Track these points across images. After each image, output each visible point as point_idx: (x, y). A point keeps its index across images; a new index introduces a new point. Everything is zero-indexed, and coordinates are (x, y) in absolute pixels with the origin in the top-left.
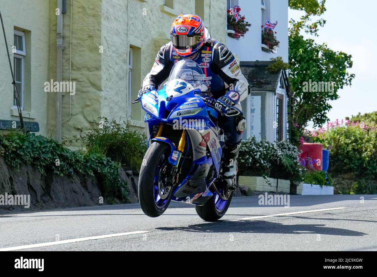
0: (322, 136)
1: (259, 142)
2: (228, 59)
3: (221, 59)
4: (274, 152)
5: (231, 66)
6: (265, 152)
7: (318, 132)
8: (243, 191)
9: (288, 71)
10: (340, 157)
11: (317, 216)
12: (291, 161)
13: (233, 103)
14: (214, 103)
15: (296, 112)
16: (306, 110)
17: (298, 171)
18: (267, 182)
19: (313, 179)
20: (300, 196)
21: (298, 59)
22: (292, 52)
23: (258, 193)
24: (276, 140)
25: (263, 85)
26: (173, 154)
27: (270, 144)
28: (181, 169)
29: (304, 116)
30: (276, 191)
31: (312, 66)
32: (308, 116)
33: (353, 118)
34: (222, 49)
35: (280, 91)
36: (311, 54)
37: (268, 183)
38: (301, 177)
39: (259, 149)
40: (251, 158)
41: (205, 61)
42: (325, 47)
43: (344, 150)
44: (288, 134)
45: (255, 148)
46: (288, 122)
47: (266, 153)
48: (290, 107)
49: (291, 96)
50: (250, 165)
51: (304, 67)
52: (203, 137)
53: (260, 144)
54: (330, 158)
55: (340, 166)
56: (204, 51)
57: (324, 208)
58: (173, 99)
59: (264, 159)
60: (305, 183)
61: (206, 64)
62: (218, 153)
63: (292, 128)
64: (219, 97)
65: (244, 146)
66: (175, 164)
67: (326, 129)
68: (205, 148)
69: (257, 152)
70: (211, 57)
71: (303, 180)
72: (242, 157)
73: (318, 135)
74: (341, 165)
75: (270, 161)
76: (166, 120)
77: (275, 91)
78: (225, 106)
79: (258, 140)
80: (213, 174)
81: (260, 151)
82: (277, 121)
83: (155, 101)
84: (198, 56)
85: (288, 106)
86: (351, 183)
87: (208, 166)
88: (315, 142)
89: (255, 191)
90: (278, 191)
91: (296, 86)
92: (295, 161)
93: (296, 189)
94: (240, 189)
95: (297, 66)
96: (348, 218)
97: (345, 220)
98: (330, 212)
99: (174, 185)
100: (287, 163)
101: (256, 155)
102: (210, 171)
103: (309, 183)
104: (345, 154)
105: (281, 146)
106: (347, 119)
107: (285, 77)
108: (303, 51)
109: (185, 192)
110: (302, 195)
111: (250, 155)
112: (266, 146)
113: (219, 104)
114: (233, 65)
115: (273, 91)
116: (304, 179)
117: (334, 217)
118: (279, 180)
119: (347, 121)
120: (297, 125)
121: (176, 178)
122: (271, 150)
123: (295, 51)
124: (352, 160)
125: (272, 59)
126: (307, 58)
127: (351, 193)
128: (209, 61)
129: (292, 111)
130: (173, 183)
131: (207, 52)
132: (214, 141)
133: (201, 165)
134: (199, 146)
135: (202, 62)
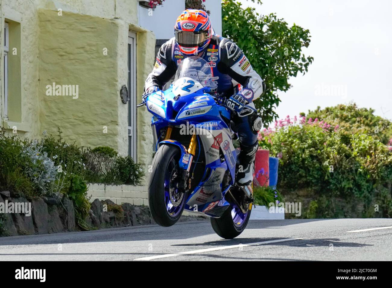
0: (269, 139)
2: (237, 56)
3: (229, 57)
5: (241, 63)
10: (293, 167)
13: (246, 101)
26: (184, 158)
28: (193, 173)
33: (310, 114)
41: (211, 60)
43: (298, 157)
52: (215, 138)
54: (280, 169)
55: (294, 180)
56: (210, 49)
58: (180, 98)
61: (213, 64)
62: (232, 156)
64: (232, 96)
66: (186, 168)
67: (274, 130)
68: (218, 151)
70: (218, 56)
73: (263, 137)
74: (295, 178)
76: (174, 121)
78: (238, 104)
80: (228, 180)
83: (162, 102)
84: (204, 55)
86: (309, 202)
87: (222, 171)
99: (186, 191)
102: (225, 176)
104: (300, 163)
106: (303, 115)
109: (199, 201)
113: (232, 102)
114: (243, 62)
119: (302, 119)
121: (188, 183)
124: (309, 170)
128: (215, 60)
130: (185, 188)
131: (213, 50)
132: (227, 143)
133: (215, 169)
134: (212, 148)
135: (208, 61)
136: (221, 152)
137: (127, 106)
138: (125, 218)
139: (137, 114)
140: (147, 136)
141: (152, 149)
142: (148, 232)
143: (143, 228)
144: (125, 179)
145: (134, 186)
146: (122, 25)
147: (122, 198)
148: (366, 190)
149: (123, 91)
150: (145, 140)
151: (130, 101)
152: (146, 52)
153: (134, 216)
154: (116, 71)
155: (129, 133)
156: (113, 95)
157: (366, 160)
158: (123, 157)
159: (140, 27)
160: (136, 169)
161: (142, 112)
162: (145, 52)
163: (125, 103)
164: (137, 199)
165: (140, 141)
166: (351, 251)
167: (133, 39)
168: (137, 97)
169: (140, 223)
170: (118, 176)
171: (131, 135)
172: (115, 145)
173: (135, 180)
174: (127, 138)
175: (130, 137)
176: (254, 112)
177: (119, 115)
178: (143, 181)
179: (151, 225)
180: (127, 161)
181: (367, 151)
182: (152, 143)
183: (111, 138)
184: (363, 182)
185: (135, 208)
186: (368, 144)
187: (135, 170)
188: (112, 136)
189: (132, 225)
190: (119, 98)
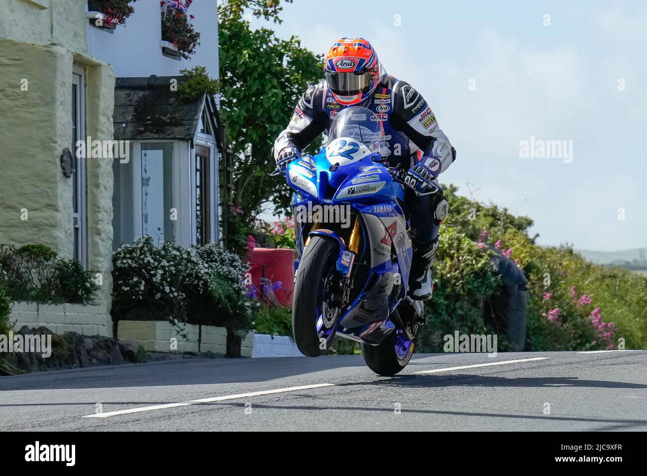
1: (159, 249)
2: (418, 106)
3: (406, 106)
4: (192, 269)
5: (423, 117)
6: (173, 268)
7: (286, 223)
8: (128, 351)
9: (218, 98)
11: (281, 402)
12: (227, 288)
13: (432, 176)
14: (402, 177)
15: (237, 182)
16: (258, 179)
17: (243, 308)
18: (178, 332)
19: (276, 323)
20: (248, 360)
21: (240, 71)
22: (227, 58)
23: (158, 355)
24: (195, 243)
25: (168, 127)
26: (344, 257)
27: (183, 252)
28: (353, 280)
29: (255, 192)
30: (197, 351)
31: (270, 85)
32: (263, 192)
34: (407, 91)
35: (202, 139)
36: (266, 61)
37: (181, 333)
38: (249, 320)
39: (160, 262)
40: (143, 283)
41: (380, 110)
42: (297, 45)
44: (221, 229)
45: (152, 261)
46: (220, 205)
47: (174, 272)
48: (224, 172)
49: (226, 150)
50: (141, 297)
51: (254, 89)
52: (386, 229)
53: (163, 253)
56: (379, 95)
57: (296, 386)
58: (339, 168)
59: (170, 284)
60: (259, 332)
61: (383, 116)
62: (406, 256)
63: (228, 218)
65: (128, 256)
66: (346, 272)
68: (389, 248)
69: (156, 268)
70: (390, 104)
71: (254, 327)
72: (124, 281)
73: (285, 230)
75: (183, 288)
76: (329, 201)
77: (192, 140)
78: (422, 181)
79: (158, 243)
81: (163, 267)
82: (198, 203)
83: (311, 173)
85: (220, 171)
87: (392, 277)
88: (279, 246)
89: (153, 352)
90: (202, 351)
91: (237, 128)
92: (235, 285)
93: (239, 345)
94: (122, 347)
95: (238, 85)
96: (347, 405)
97: (339, 408)
98: (310, 393)
100: (220, 291)
101: (155, 275)
103: (268, 332)
105: (205, 255)
107: (212, 111)
108: (249, 55)
109: (357, 320)
110: (252, 357)
111: (142, 276)
112: (175, 256)
113: (412, 177)
114: (426, 115)
115: (188, 140)
116: (257, 324)
117: (317, 403)
118: (203, 327)
120: (238, 210)
121: (346, 295)
122: (186, 266)
123: (233, 55)
125: (184, 71)
126: (260, 69)
127: (356, 352)
128: (387, 111)
129: (228, 182)
130: (343, 302)
131: (383, 95)
133: (383, 274)
134: (381, 244)
135: (376, 112)
136: (393, 251)
137: (71, 181)
138: (70, 355)
139: (87, 194)
140: (103, 227)
141: (111, 248)
142: (105, 376)
143: (98, 370)
144: (70, 295)
145: (84, 305)
146: (62, 55)
147: (65, 324)
148: (445, 311)
149: (65, 157)
150: (99, 234)
151: (76, 174)
152: (101, 97)
153: (84, 352)
154: (53, 127)
155: (76, 222)
156: (48, 164)
157: (444, 264)
158: (66, 261)
159: (91, 58)
160: (87, 278)
161: (95, 190)
162: (98, 97)
163: (69, 177)
164: (89, 326)
165: (92, 235)
166: (421, 401)
167: (80, 76)
168: (86, 167)
169: (94, 362)
170: (58, 289)
171: (78, 226)
172: (54, 241)
173: (85, 296)
174: (72, 231)
175: (76, 229)
176: (439, 191)
177: (58, 194)
178: (98, 298)
179: (111, 366)
180: (72, 266)
181: (445, 251)
182: (111, 239)
183: (47, 230)
184: (439, 298)
185: (85, 340)
186: (447, 240)
187: (85, 280)
188: (48, 228)
189: (81, 367)
190: (60, 169)
